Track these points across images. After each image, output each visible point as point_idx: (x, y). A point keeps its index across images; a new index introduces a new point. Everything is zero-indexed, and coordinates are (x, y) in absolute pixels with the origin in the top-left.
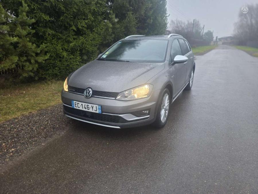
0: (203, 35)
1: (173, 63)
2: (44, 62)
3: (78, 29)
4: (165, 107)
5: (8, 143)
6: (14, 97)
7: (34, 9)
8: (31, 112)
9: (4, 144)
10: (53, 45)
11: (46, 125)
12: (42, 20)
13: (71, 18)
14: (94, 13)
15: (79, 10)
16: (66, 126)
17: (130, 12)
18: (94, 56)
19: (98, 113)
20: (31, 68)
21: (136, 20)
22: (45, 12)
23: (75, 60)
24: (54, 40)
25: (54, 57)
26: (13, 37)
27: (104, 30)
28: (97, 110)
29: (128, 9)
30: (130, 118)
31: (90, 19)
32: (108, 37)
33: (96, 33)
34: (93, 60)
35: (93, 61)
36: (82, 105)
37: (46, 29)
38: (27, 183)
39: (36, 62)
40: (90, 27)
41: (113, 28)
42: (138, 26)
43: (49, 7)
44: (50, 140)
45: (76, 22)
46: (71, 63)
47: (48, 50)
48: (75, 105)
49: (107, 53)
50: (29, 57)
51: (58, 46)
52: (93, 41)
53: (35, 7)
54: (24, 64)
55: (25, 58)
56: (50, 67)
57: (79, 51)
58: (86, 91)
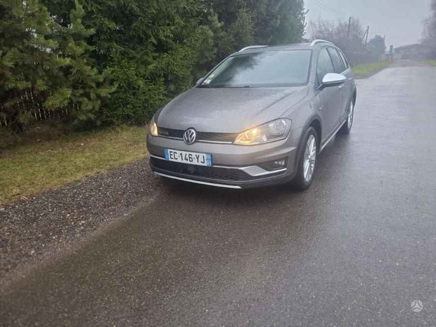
0: (366, 43)
1: (321, 86)
2: (110, 96)
3: (159, 41)
4: (309, 157)
5: (74, 214)
6: (68, 152)
7: (92, 12)
8: (99, 172)
9: (69, 215)
10: (123, 69)
11: (124, 189)
12: (105, 30)
13: (149, 23)
14: (185, 15)
15: (160, 10)
16: (156, 190)
17: (243, 9)
18: (186, 84)
19: (206, 165)
20: (90, 107)
21: (252, 23)
22: (108, 16)
23: (156, 92)
24: (123, 61)
25: (125, 89)
26: (64, 58)
27: (200, 41)
28: (205, 161)
29: (240, 4)
30: (257, 172)
31: (179, 24)
32: (207, 54)
33: (189, 46)
34: (185, 91)
35: (185, 93)
36: (181, 154)
37: (111, 44)
38: (113, 264)
39: (98, 96)
40: (178, 38)
41: (216, 38)
42: (255, 32)
43: (116, 7)
44: (134, 209)
45: (155, 29)
46: (150, 97)
47: (115, 77)
48: (171, 155)
49: (212, 76)
50: (87, 90)
51: (130, 69)
52: (184, 60)
53: (93, 8)
54: (81, 100)
55: (81, 91)
56: (118, 105)
57: (163, 77)
58: (187, 133)
